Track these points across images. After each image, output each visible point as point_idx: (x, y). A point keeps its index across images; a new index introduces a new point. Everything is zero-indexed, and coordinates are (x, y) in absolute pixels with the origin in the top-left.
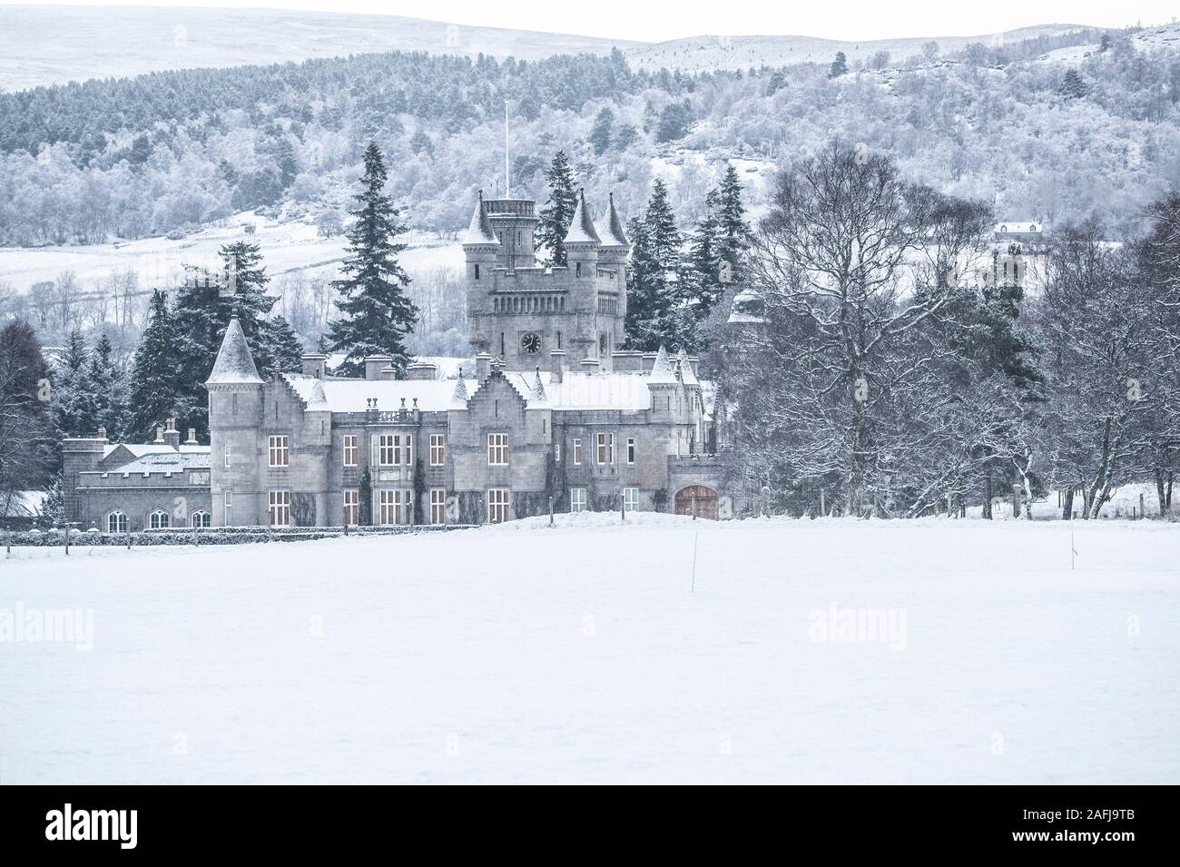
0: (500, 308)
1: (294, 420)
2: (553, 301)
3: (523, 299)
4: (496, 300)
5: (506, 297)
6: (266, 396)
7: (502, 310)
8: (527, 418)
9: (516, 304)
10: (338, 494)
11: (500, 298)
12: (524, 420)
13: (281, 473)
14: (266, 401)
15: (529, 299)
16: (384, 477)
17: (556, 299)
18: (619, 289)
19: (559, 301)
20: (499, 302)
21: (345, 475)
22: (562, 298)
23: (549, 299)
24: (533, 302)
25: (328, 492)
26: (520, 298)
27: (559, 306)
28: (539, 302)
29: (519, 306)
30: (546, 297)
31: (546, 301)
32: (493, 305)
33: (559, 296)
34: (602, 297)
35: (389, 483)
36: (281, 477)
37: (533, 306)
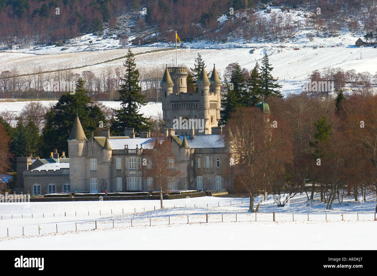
0: (174, 107)
1: (99, 153)
2: (193, 105)
3: (182, 104)
4: (173, 104)
5: (176, 103)
6: (89, 145)
7: (175, 108)
8: (181, 151)
9: (180, 106)
10: (115, 179)
11: (174, 103)
12: (180, 152)
13: (95, 172)
14: (89, 146)
15: (185, 104)
16: (131, 173)
17: (194, 104)
18: (218, 99)
19: (196, 105)
20: (174, 105)
21: (117, 172)
22: (197, 104)
23: (192, 104)
24: (186, 105)
25: (111, 178)
26: (181, 104)
27: (196, 106)
28: (188, 105)
29: (181, 107)
30: (191, 103)
31: (191, 105)
32: (171, 106)
33: (196, 103)
34: (212, 102)
35: (133, 175)
36: (94, 174)
37: (186, 107)
